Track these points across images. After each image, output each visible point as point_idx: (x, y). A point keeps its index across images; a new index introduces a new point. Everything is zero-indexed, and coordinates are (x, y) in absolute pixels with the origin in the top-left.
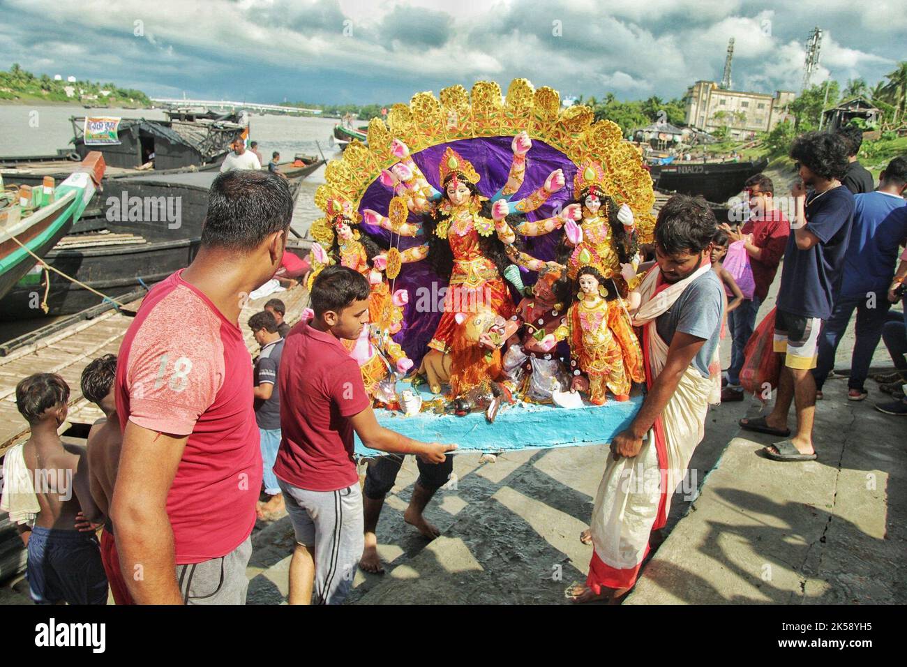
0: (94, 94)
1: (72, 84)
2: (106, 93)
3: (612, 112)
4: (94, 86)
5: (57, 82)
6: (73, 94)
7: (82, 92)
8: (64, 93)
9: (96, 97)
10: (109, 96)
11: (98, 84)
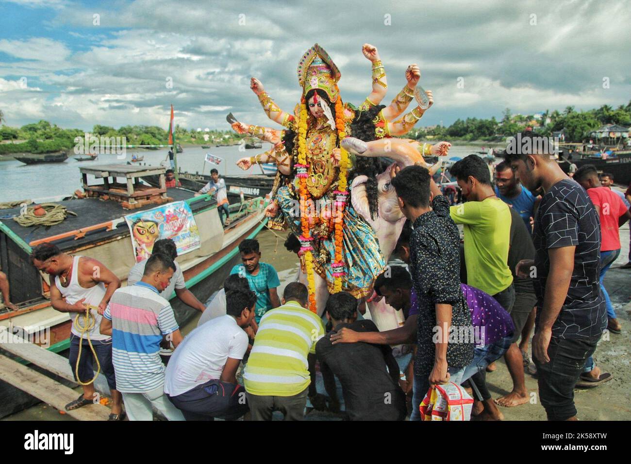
0: (220, 138)
1: (207, 133)
2: (227, 137)
3: (571, 120)
4: (220, 133)
5: (199, 133)
6: (208, 139)
7: (213, 137)
8: (203, 139)
9: (222, 139)
10: (229, 138)
11: (222, 131)
